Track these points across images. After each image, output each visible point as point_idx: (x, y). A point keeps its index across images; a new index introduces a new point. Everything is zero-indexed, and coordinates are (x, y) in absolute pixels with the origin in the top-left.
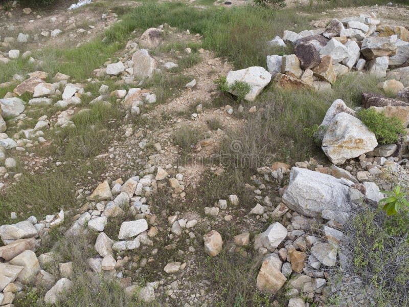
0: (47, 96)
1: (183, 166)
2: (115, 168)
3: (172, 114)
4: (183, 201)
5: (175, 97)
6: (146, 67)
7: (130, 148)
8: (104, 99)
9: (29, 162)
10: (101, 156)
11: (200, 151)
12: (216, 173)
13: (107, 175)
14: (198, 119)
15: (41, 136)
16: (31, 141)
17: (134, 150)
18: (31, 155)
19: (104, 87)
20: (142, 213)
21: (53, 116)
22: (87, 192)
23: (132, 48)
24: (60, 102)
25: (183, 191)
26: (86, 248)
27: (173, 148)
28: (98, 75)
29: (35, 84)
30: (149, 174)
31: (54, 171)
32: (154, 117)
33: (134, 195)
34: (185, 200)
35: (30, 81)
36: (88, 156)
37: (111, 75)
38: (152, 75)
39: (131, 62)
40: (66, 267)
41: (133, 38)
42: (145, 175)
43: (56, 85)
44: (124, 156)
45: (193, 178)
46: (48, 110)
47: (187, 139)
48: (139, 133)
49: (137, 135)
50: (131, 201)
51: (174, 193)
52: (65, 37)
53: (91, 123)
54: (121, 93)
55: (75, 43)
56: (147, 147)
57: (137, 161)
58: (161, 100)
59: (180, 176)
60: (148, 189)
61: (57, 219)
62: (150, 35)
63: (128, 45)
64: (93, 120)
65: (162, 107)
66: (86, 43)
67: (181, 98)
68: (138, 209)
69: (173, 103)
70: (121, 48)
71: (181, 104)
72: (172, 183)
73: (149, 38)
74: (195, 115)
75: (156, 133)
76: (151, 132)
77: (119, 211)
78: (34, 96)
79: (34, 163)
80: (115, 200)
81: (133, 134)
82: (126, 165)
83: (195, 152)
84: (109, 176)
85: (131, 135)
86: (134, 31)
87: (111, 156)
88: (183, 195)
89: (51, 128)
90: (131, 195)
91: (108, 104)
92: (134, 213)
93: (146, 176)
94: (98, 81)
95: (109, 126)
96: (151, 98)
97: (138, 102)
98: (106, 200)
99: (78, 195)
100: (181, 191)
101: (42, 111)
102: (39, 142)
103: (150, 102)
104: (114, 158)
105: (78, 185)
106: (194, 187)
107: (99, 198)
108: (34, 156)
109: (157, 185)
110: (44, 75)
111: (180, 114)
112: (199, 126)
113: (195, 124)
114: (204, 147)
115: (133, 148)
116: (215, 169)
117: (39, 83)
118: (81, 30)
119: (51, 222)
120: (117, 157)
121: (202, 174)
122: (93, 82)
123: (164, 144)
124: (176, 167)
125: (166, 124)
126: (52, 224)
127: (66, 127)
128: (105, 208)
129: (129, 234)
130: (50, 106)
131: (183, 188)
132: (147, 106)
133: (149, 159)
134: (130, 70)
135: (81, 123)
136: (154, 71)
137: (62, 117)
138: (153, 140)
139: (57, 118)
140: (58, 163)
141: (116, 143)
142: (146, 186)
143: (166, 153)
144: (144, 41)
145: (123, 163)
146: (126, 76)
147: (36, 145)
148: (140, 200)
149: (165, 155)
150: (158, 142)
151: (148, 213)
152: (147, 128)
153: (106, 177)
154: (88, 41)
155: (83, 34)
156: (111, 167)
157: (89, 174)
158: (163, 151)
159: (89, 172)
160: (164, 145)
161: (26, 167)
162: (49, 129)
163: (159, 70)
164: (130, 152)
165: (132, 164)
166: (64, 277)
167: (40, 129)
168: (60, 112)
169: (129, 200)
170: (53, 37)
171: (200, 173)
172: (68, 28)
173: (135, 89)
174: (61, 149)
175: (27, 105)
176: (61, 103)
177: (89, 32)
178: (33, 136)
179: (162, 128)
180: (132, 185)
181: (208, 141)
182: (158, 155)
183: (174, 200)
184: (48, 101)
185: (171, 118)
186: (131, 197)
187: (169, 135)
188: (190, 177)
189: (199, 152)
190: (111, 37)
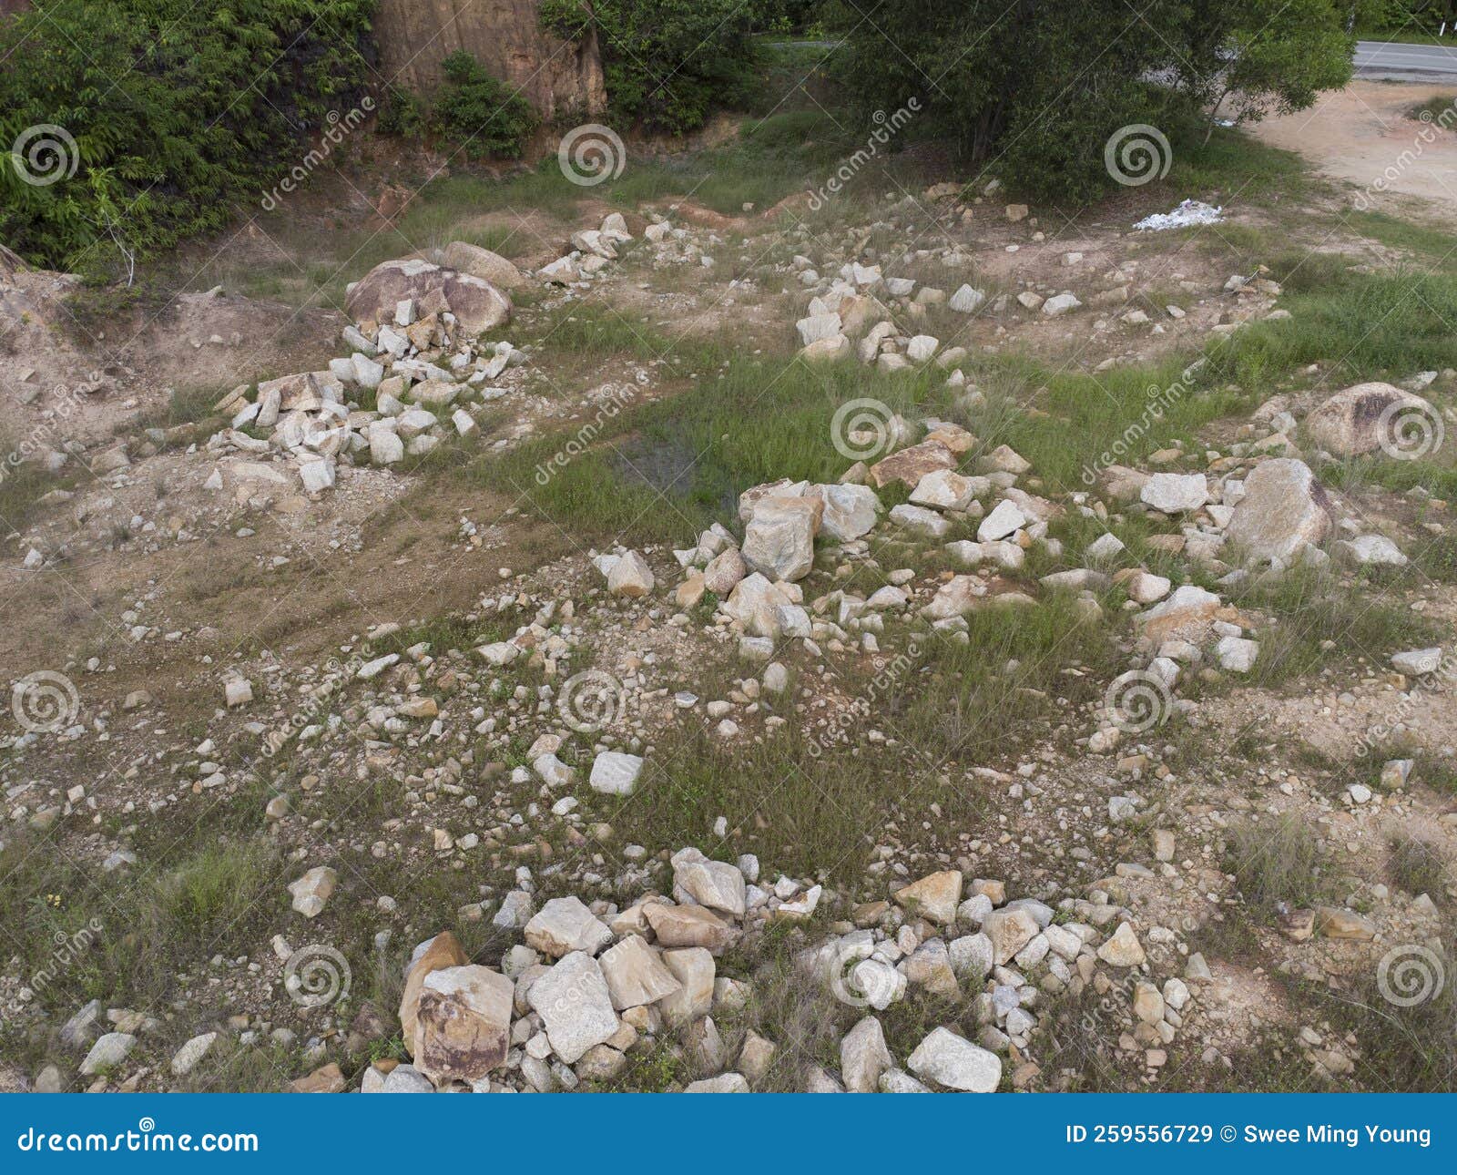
0: (940, 510)
1: (1210, 960)
2: (1005, 838)
3: (1280, 748)
4: (1144, 1079)
5: (1330, 682)
6: (1279, 526)
7: (1079, 797)
8: (1089, 585)
9: (814, 693)
10: (987, 772)
11: (1303, 942)
12: (1312, 1058)
13: (975, 844)
14: (1362, 813)
15: (873, 631)
16: (844, 636)
17: (1087, 810)
18: (827, 677)
19: (1109, 543)
20: (1004, 1030)
21: (928, 580)
22: (900, 868)
23: (1273, 432)
24: (965, 543)
25: (1162, 1046)
26: (821, 1031)
27: (1210, 877)
28: (1113, 489)
29: (930, 467)
30: (1087, 921)
31: (855, 751)
32: (1210, 728)
33: (1012, 961)
34: (1153, 1078)
35: (922, 453)
36: (955, 756)
37: (1151, 508)
38: (1289, 561)
39: (1237, 488)
40: (758, 1050)
41: (1296, 389)
42: (1075, 916)
43: (981, 483)
44: (1051, 811)
45: (1219, 1023)
46: (926, 555)
47: (1276, 875)
48: (1132, 764)
49: (1123, 764)
50: (991, 975)
51: (1131, 1033)
52: (1079, 323)
53: (1013, 653)
54: (1153, 585)
55: (1101, 352)
56: (1128, 826)
57: (1076, 852)
58: (1268, 675)
59: (1178, 992)
60: (1058, 967)
61: (798, 900)
62: (1358, 406)
63: (1264, 411)
64: (1021, 648)
65: (1259, 701)
66: (1131, 362)
67: (1347, 698)
68: (1000, 1014)
69: (1306, 704)
70: (1238, 411)
71: (1337, 722)
72: (1141, 997)
73: (1348, 416)
74: (1360, 792)
75: (1184, 791)
76: (1170, 778)
77: (946, 984)
78: (912, 497)
79: (822, 703)
80: (952, 944)
81: (1115, 751)
82: (1041, 842)
83: (1282, 935)
84: (978, 852)
85: (1106, 752)
86: (1313, 368)
87: (1015, 791)
88: (1156, 1058)
89: (907, 617)
90: (1002, 957)
91: (1091, 606)
92: (984, 1016)
93: (1073, 927)
94: (1102, 511)
95: (1058, 685)
96: (1238, 652)
97: (1186, 649)
98: (933, 923)
99: (877, 860)
100: (1156, 1042)
101: (910, 553)
102: (860, 647)
103: (1228, 664)
104: (1018, 802)
105: (890, 830)
106: (1208, 1056)
107: (920, 909)
108: (834, 682)
109: (1093, 975)
110: (965, 441)
111: (1310, 760)
112: (1354, 847)
113: (1342, 828)
114: (1325, 935)
115: (1087, 801)
116: (1318, 1040)
117: (942, 465)
118: (1138, 316)
119: (785, 900)
120: (1028, 804)
121: (1261, 1031)
122: (1087, 512)
123: (1189, 845)
124: (1184, 949)
125: (1238, 774)
126: (783, 907)
127: (944, 632)
128: (917, 949)
129: (939, 1071)
130: (936, 543)
131: (1169, 1038)
132: (1210, 674)
133: (1113, 872)
134: (1221, 514)
135: (985, 640)
136: (1304, 550)
137: (950, 594)
138: (1161, 812)
139: (936, 589)
140: (875, 735)
141: (1049, 754)
142: (1059, 954)
143: (1179, 884)
144: (1325, 419)
145: (1035, 833)
146: (1199, 528)
147: (849, 654)
148: (1017, 989)
149: (1169, 885)
150: (1172, 827)
151: (1021, 1043)
152: (1165, 757)
153: (970, 851)
154: (1140, 358)
155: (1139, 330)
156: (997, 823)
157: (931, 811)
158: (1170, 871)
159: (935, 807)
160: (1188, 848)
161: (801, 707)
162: (901, 614)
163: (1321, 556)
164: (1072, 806)
165: (1060, 852)
166: (741, 1073)
167: (880, 609)
168: (951, 573)
169: (989, 966)
170: (1046, 314)
171: (1256, 1022)
172: (1103, 296)
173: (1200, 593)
174: (902, 695)
175: (884, 517)
176: (968, 550)
177: (1159, 328)
178: (856, 623)
179: (1215, 783)
180: (1019, 931)
181: (1350, 924)
182: (1149, 874)
183: (1119, 1055)
184: (937, 525)
185: (1264, 758)
186: (999, 961)
187: (1223, 823)
188: (1214, 1015)
189: (1297, 942)
190: (1222, 367)
